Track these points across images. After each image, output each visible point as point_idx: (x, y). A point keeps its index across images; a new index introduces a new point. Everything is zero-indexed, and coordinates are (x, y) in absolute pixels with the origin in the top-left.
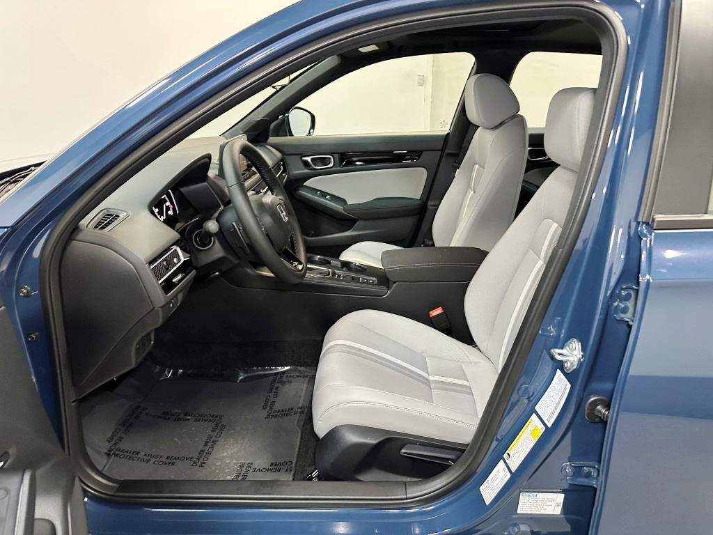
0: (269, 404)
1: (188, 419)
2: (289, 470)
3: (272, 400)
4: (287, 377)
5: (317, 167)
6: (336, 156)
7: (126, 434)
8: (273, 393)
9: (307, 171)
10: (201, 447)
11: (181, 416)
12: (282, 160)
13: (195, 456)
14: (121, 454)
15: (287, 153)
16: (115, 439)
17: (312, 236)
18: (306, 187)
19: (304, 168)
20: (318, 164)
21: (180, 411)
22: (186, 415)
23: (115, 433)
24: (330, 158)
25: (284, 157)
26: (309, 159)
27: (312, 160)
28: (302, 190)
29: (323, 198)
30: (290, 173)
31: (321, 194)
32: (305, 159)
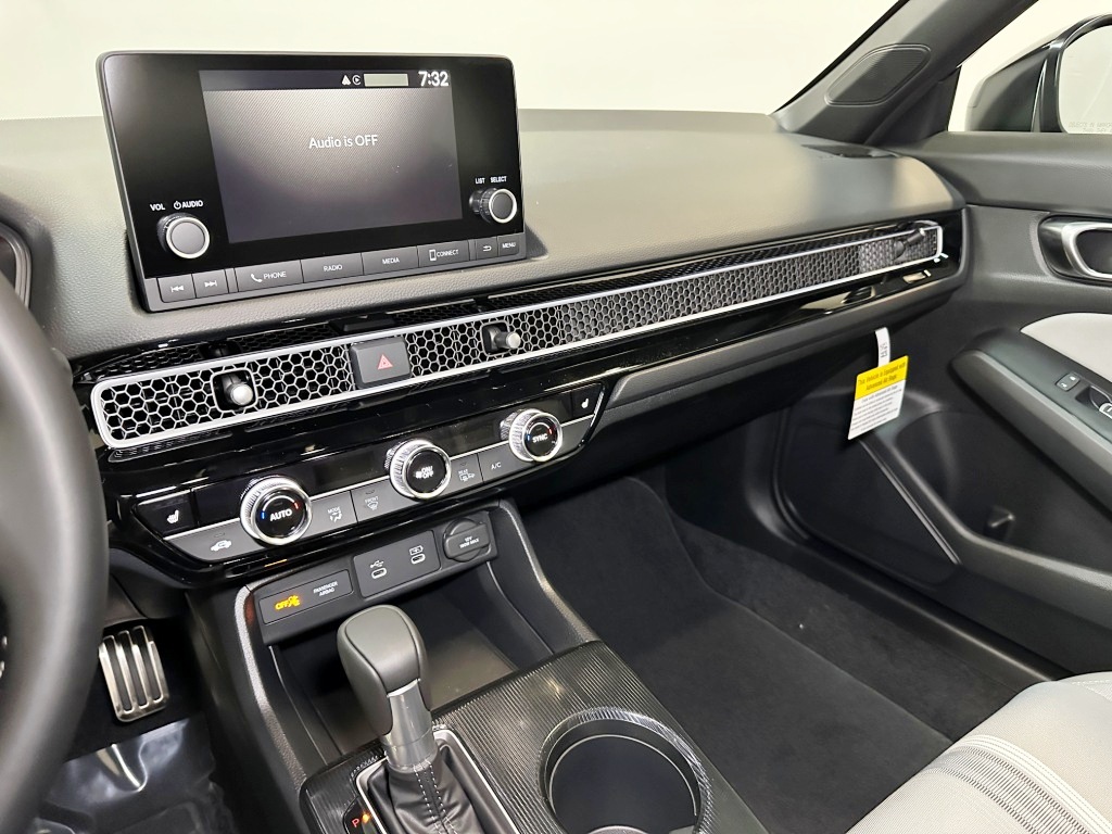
5: (1093, 273)
12: (947, 218)
18: (1032, 342)
19: (1042, 266)
25: (969, 211)
26: (1069, 232)
27: (1082, 238)
28: (993, 352)
29: (1079, 408)
30: (978, 275)
31: (1077, 392)
32: (1055, 228)
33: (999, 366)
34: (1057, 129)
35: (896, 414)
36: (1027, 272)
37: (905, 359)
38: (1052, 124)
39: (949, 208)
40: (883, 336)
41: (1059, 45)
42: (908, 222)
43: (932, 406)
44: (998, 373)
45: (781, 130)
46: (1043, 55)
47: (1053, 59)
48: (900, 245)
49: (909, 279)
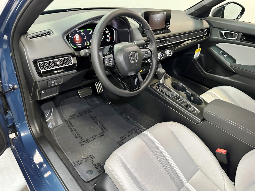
0: (124, 137)
1: (98, 124)
2: (100, 171)
3: (126, 136)
4: (140, 131)
5: (226, 38)
6: (241, 34)
7: (77, 117)
8: (129, 134)
9: (220, 38)
10: (89, 138)
11: (98, 122)
12: (208, 29)
13: (85, 139)
14: (69, 123)
15: (214, 26)
16: (72, 117)
17: (209, 73)
18: (217, 46)
19: (219, 36)
20: (229, 36)
21: (99, 119)
22: (99, 122)
23: (74, 115)
24: (236, 34)
25: (211, 28)
26: (223, 32)
27: (225, 33)
28: (212, 47)
29: (222, 55)
30: (211, 37)
31: (222, 53)
32: (222, 31)
33: (213, 49)
34: (223, 18)
35: (199, 56)
36: (217, 37)
37: (201, 48)
38: (223, 17)
39: (209, 28)
40: (199, 45)
41: (225, 5)
42: (204, 29)
43: (202, 55)
44: (212, 50)
45: (186, 14)
46: (223, 6)
47: (224, 7)
48: (202, 32)
49: (203, 37)
